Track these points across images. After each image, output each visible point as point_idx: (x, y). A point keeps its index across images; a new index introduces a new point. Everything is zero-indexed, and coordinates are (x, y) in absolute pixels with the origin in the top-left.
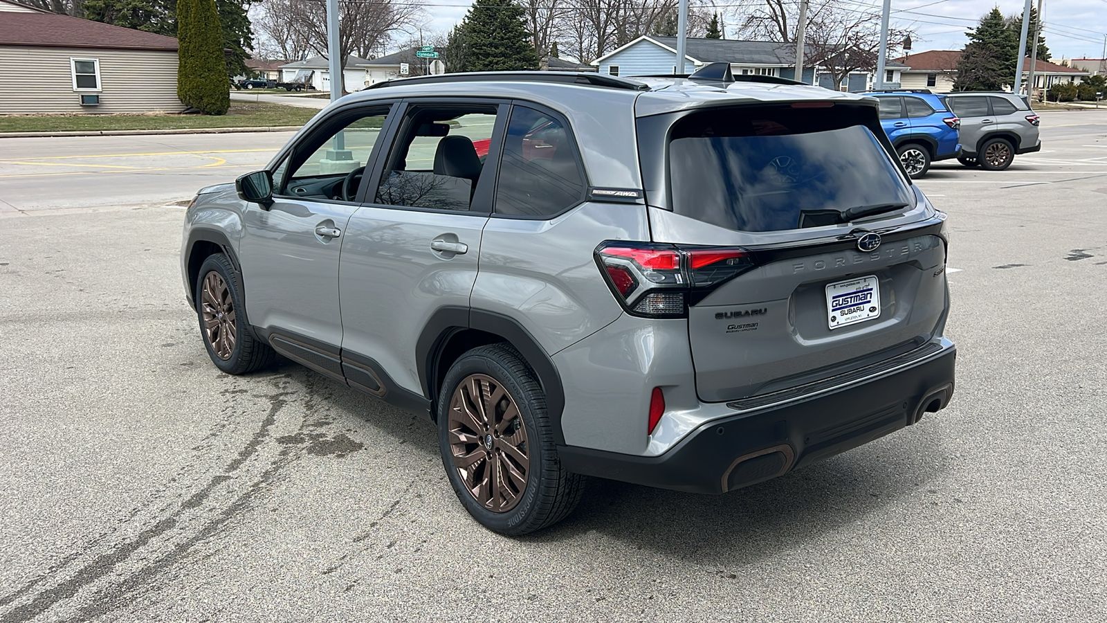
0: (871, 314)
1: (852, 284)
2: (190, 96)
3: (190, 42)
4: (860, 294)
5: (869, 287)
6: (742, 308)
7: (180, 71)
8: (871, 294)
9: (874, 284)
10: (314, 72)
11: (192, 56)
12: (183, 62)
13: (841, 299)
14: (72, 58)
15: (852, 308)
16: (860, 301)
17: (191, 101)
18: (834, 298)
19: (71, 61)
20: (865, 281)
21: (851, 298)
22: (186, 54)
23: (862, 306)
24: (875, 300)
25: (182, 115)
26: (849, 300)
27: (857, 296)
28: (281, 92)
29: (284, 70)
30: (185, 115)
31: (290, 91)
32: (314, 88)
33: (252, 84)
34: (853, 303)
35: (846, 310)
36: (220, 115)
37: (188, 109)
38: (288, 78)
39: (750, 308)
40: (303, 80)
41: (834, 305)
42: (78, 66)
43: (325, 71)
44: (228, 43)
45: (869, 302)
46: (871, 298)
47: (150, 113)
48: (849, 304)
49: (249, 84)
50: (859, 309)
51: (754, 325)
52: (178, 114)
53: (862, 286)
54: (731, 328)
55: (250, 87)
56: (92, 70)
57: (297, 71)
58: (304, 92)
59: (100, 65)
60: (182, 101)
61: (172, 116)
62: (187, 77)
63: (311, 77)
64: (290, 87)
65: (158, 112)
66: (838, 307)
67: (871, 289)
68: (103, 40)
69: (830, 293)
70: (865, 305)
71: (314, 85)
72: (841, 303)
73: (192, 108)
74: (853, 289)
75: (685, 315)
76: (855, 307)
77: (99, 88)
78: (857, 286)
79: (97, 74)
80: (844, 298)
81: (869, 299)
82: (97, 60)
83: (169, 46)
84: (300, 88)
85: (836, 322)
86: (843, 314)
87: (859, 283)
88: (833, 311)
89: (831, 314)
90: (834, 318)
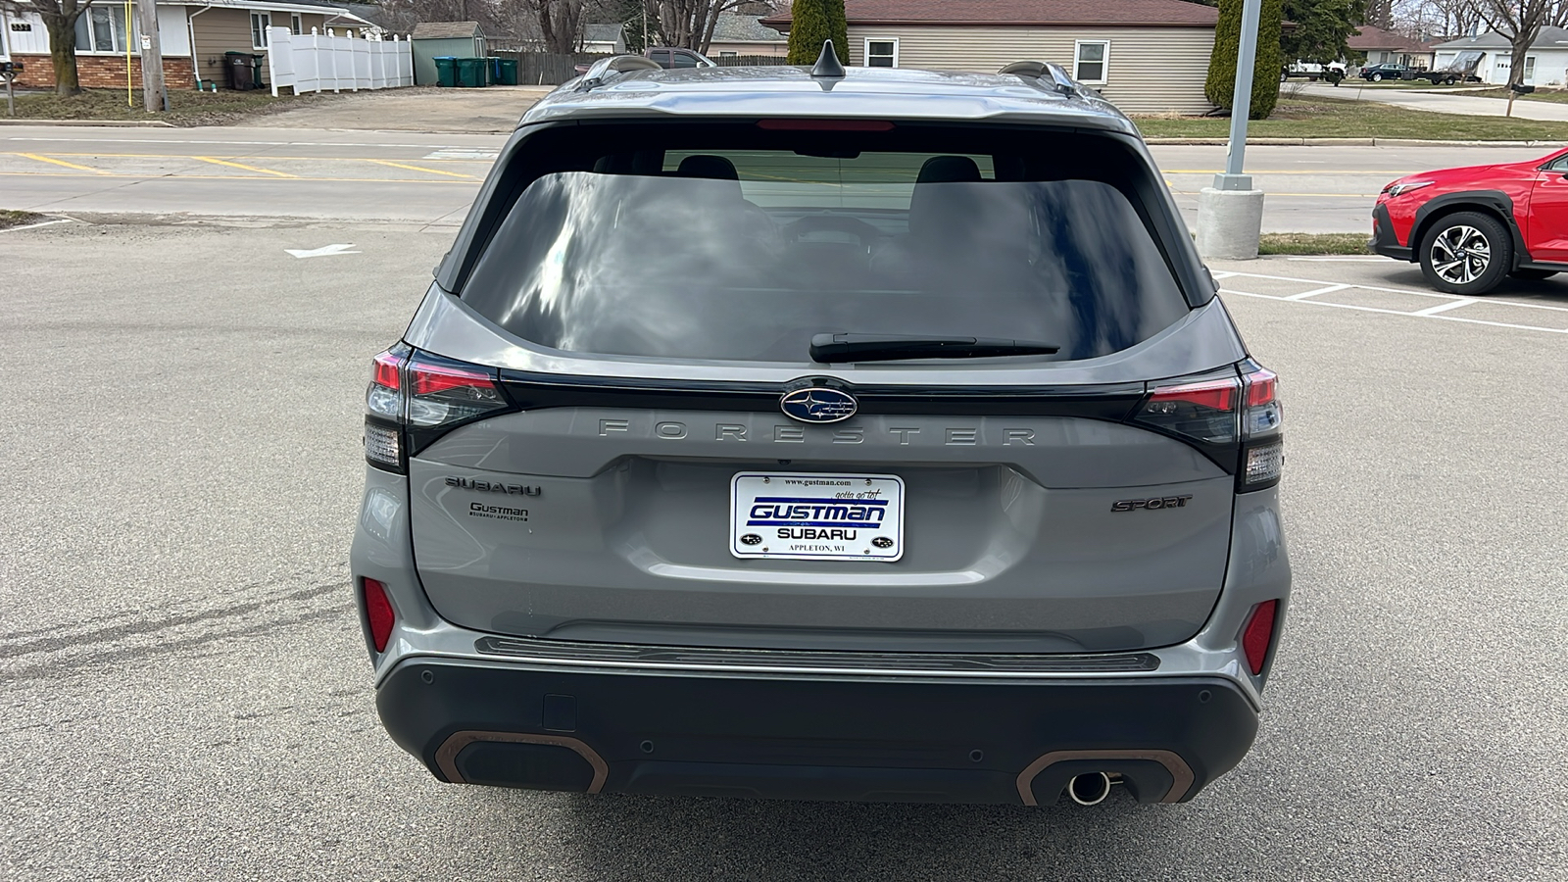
0: (875, 551)
1: (822, 483)
2: (1219, 92)
3: (1233, 15)
4: (849, 506)
5: (879, 498)
6: (494, 479)
7: (1213, 56)
8: (882, 511)
9: (892, 492)
10: (1484, 54)
11: (1233, 34)
12: (1219, 43)
13: (785, 505)
14: (1077, 41)
15: (815, 529)
16: (847, 521)
17: (1220, 99)
18: (758, 500)
19: (1076, 44)
20: (869, 483)
21: (819, 508)
22: (1225, 31)
23: (849, 530)
24: (892, 525)
25: (1205, 118)
26: (812, 512)
27: (836, 509)
28: (1427, 86)
29: (1437, 53)
30: (1208, 119)
31: (1437, 84)
32: (1479, 79)
33: (1380, 74)
34: (820, 520)
35: (796, 529)
36: (1258, 119)
37: (1216, 110)
38: (1441, 64)
39: (508, 481)
40: (1462, 68)
42: (1083, 52)
43: (1503, 53)
44: (1326, 14)
45: (877, 526)
46: (880, 518)
47: (1163, 114)
48: (809, 519)
49: (1376, 74)
50: (837, 535)
51: (520, 512)
52: (1202, 116)
53: (856, 490)
54: (476, 509)
55: (1378, 78)
56: (1099, 56)
57: (1458, 53)
58: (1459, 86)
59: (1111, 48)
60: (1208, 98)
61: (1190, 119)
62: (1221, 64)
63: (1477, 63)
64: (1437, 79)
65: (1171, 114)
66: (768, 519)
67: (885, 503)
68: (1121, 15)
69: (744, 494)
70: (858, 530)
71: (1478, 75)
72: (780, 513)
73: (1221, 108)
74: (827, 493)
75: (404, 469)
76: (826, 529)
77: (1104, 79)
78: (843, 489)
79: (1105, 62)
80: (795, 505)
81: (873, 520)
82: (1109, 42)
83: (1209, 20)
84: (1454, 80)
85: (758, 548)
86: (782, 535)
87: (848, 484)
88: (750, 523)
89: (744, 530)
90: (754, 539)
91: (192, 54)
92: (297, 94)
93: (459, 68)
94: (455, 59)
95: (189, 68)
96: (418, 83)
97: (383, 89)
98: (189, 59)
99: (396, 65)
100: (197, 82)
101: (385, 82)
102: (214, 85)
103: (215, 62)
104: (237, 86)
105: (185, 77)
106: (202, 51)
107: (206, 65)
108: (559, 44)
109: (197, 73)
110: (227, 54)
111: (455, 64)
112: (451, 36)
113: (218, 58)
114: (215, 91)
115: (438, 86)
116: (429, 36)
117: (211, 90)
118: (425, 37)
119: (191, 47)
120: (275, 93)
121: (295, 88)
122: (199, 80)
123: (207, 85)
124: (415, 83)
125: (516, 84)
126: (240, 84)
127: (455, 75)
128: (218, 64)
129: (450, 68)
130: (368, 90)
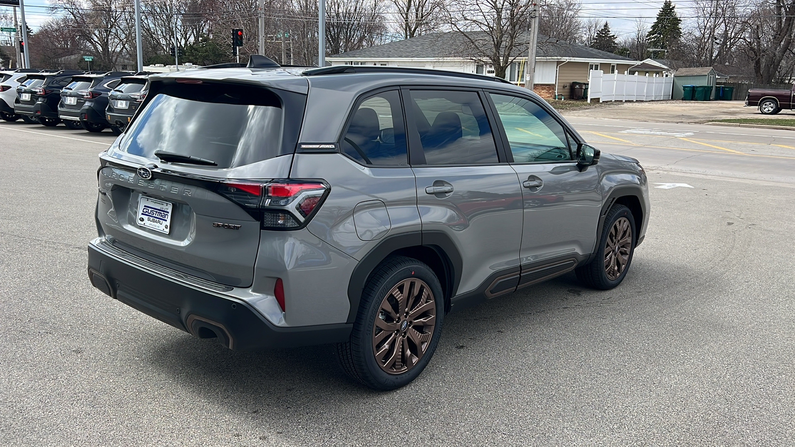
0: (165, 230)
1: (158, 203)
4: (162, 212)
5: (167, 210)
8: (167, 215)
9: (170, 209)
13: (150, 209)
15: (156, 219)
16: (161, 218)
18: (145, 206)
20: (165, 205)
21: (156, 212)
23: (161, 221)
24: (168, 221)
27: (160, 213)
34: (156, 216)
35: (152, 218)
41: (145, 210)
45: (166, 221)
48: (154, 215)
50: (159, 222)
53: (164, 207)
66: (147, 213)
67: (168, 212)
69: (143, 203)
70: (163, 221)
72: (149, 212)
74: (158, 207)
76: (157, 220)
78: (162, 206)
80: (152, 210)
81: (166, 219)
85: (142, 223)
86: (149, 220)
87: (163, 204)
88: (142, 214)
89: (141, 216)
90: (142, 220)
91: (556, 83)
92: (601, 101)
93: (696, 91)
94: (694, 86)
95: (553, 89)
96: (674, 98)
97: (652, 101)
98: (554, 85)
99: (662, 89)
100: (555, 95)
101: (653, 97)
102: (563, 97)
103: (566, 86)
104: (575, 98)
105: (550, 93)
106: (560, 81)
107: (562, 88)
108: (763, 79)
109: (556, 92)
110: (573, 83)
111: (693, 89)
112: (695, 74)
113: (568, 85)
114: (563, 99)
115: (682, 100)
116: (683, 75)
117: (561, 99)
118: (681, 75)
119: (556, 80)
120: (589, 101)
121: (600, 99)
122: (557, 94)
123: (560, 97)
124: (672, 98)
125: (731, 100)
126: (576, 97)
127: (693, 94)
128: (568, 87)
129: (690, 91)
130: (642, 101)
